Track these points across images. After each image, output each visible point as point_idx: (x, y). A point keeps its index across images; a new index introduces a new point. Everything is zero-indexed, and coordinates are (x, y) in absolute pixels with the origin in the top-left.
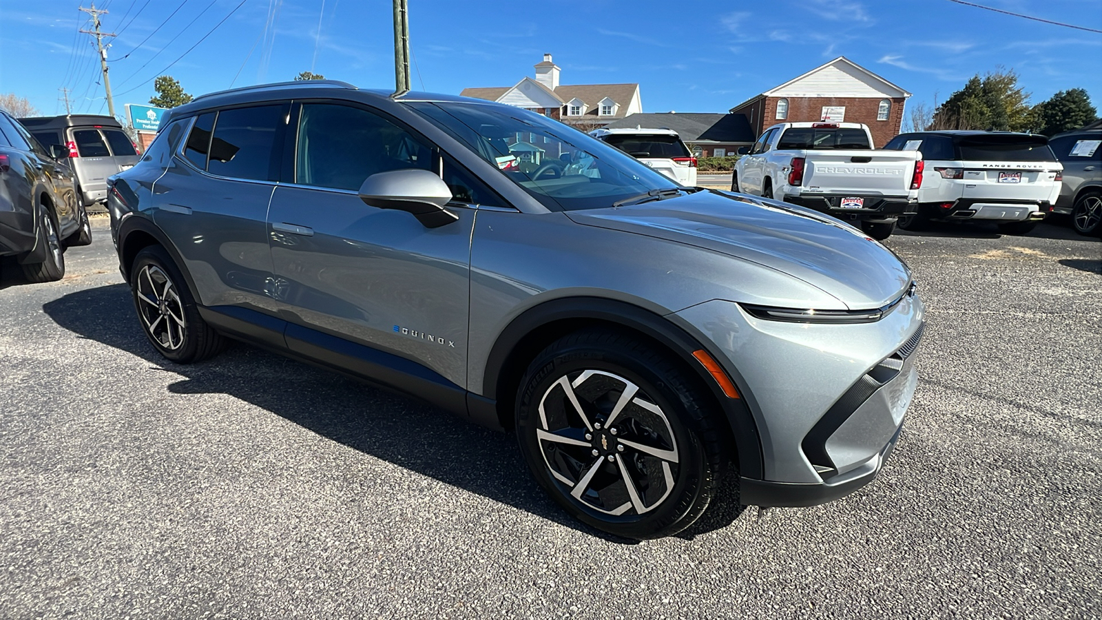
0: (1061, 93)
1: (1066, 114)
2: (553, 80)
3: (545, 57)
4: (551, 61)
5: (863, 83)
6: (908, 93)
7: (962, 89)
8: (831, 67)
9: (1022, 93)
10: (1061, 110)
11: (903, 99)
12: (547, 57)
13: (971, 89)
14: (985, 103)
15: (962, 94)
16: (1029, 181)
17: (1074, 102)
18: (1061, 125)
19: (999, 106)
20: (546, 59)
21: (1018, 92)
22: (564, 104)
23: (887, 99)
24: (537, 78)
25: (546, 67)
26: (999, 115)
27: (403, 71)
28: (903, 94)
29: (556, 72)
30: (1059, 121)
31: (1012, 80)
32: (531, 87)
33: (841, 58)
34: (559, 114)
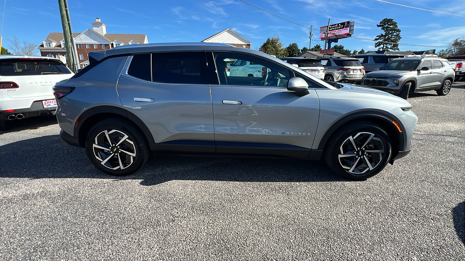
0: (291, 44)
1: (293, 51)
2: (103, 30)
3: (96, 19)
4: (100, 21)
5: (237, 39)
6: (251, 43)
7: (266, 42)
8: (226, 32)
9: (282, 44)
10: (292, 50)
11: (250, 45)
12: (98, 19)
13: (268, 42)
14: (273, 47)
15: (266, 43)
16: (318, 73)
17: (295, 47)
18: (292, 54)
19: (276, 48)
20: (97, 20)
21: (280, 44)
22: (112, 43)
23: (245, 45)
24: (94, 29)
25: (99, 25)
26: (277, 51)
27: (68, 26)
28: (250, 43)
29: (104, 27)
30: (292, 53)
31: (278, 40)
32: (91, 33)
33: (229, 29)
34: (110, 47)
